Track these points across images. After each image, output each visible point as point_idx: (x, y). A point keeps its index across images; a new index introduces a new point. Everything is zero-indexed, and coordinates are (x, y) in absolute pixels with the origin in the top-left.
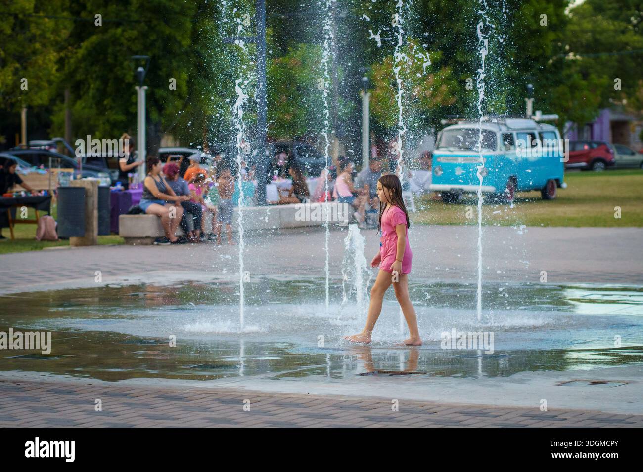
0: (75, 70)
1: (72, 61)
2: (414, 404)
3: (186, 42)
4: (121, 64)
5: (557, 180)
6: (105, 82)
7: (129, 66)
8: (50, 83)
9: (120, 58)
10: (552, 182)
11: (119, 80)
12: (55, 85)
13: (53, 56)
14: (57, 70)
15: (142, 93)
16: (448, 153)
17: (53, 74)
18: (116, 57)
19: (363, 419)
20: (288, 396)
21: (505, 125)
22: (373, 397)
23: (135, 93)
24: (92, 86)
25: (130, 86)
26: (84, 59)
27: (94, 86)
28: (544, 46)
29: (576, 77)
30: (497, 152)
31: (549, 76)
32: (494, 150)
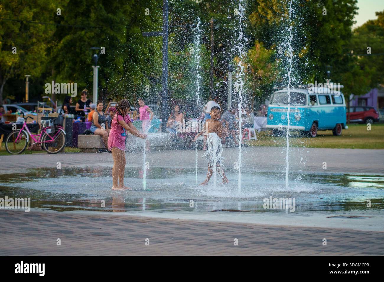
0: (57, 56)
1: (55, 50)
2: (241, 224)
3: (123, 40)
4: (85, 52)
5: (342, 124)
6: (75, 63)
7: (89, 54)
8: (42, 63)
9: (84, 49)
10: (339, 125)
11: (83, 62)
12: (45, 64)
13: (43, 46)
14: (46, 55)
15: (96, 70)
16: (277, 106)
17: (43, 58)
18: (81, 48)
19: (209, 231)
20: (166, 220)
22: (218, 221)
23: (92, 70)
24: (67, 65)
25: (89, 66)
26: (62, 49)
27: (68, 65)
28: (337, 48)
29: (357, 68)
30: (307, 106)
31: (340, 66)
32: (304, 105)
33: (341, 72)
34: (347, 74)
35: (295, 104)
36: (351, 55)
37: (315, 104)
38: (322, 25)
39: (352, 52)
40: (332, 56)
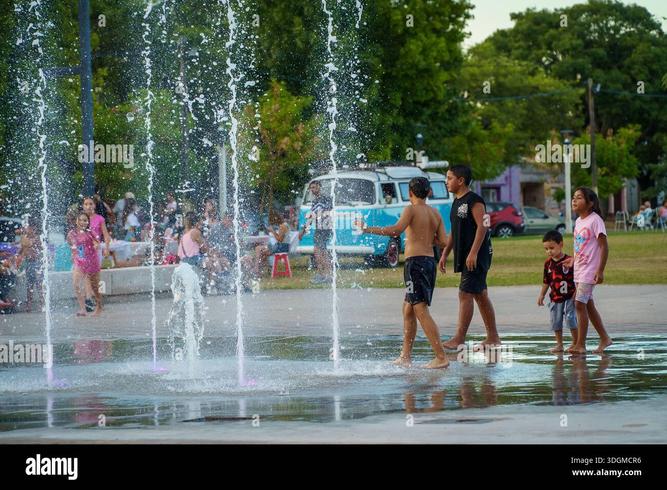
21: (385, 174)
28: (435, 89)
29: (475, 126)
30: (376, 205)
31: (442, 124)
32: (372, 204)
33: (445, 136)
34: (457, 139)
35: (353, 203)
36: (463, 100)
37: (394, 200)
38: (403, 44)
39: (466, 95)
40: (426, 104)
